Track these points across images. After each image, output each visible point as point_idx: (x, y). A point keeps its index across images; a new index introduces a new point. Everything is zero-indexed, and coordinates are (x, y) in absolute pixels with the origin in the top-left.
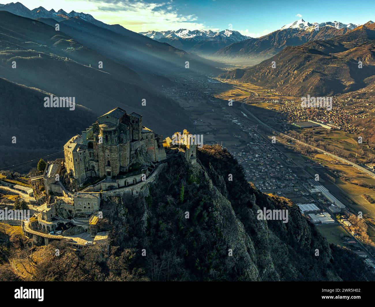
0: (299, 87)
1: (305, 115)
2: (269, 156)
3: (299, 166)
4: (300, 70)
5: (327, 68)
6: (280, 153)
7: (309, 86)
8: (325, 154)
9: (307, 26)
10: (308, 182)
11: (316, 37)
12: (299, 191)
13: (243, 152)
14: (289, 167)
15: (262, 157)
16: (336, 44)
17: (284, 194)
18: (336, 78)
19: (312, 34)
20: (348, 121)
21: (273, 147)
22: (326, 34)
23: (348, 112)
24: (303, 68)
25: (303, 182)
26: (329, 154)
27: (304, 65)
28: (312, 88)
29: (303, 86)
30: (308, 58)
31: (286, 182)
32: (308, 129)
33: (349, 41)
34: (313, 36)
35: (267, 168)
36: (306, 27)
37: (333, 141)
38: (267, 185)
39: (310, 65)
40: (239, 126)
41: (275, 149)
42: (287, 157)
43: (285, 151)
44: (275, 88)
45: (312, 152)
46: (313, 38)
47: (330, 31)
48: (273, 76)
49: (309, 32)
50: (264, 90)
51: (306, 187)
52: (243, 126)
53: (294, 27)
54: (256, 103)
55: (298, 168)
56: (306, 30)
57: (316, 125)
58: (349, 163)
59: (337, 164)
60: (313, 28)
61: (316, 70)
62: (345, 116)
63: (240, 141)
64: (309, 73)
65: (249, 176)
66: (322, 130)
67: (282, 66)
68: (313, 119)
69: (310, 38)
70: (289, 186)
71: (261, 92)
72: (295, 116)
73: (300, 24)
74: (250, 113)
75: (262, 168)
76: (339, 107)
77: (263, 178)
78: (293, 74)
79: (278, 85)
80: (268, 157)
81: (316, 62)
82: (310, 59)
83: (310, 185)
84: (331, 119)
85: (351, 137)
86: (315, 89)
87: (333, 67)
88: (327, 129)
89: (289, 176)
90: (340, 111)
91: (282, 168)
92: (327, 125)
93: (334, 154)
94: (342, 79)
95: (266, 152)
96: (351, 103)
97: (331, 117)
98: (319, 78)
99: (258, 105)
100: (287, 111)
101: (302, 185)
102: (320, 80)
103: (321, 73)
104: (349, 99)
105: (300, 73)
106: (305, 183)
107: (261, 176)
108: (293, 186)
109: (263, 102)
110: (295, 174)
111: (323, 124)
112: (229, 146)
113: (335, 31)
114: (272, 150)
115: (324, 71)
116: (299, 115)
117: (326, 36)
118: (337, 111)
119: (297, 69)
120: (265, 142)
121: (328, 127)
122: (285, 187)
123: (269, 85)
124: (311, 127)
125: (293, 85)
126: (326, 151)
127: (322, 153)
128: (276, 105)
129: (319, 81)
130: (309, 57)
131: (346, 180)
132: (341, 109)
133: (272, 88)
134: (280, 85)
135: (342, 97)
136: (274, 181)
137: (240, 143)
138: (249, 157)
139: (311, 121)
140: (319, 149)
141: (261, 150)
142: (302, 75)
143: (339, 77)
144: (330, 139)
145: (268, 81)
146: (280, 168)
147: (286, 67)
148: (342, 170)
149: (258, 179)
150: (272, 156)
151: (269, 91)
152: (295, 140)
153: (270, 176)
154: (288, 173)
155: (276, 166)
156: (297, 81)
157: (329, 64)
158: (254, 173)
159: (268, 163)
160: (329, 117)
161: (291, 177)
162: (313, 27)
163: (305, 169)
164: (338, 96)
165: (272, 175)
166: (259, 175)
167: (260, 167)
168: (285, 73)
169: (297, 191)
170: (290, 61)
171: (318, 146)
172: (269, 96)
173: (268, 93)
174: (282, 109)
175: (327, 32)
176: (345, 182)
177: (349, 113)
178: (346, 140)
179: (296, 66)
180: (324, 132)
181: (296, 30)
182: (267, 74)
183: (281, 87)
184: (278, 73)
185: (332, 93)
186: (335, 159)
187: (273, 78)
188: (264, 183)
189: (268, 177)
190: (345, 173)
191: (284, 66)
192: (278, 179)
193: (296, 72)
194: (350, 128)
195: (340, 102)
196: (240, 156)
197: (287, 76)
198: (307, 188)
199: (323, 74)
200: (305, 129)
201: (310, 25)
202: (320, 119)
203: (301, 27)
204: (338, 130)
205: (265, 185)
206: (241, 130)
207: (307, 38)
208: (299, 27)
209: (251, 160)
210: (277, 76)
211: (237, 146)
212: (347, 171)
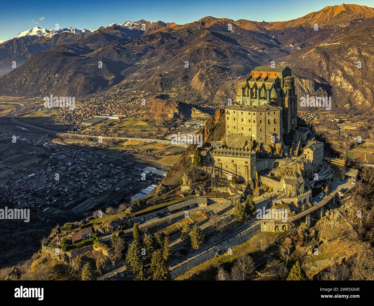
0: (67, 89)
1: (88, 113)
2: (82, 159)
3: (116, 158)
4: (61, 72)
5: (87, 67)
6: (91, 154)
7: (76, 87)
8: (130, 140)
9: (46, 32)
10: (134, 169)
11: (57, 42)
12: (133, 179)
13: (51, 166)
14: (109, 163)
15: (76, 163)
16: (82, 46)
17: (123, 187)
18: (98, 75)
19: (53, 40)
20: (128, 109)
21: (79, 150)
22: (67, 38)
23: (122, 101)
24: (63, 70)
25: (131, 170)
26: (133, 139)
27: (62, 67)
28: (80, 88)
29: (70, 88)
30: (64, 61)
31: (116, 177)
32: (100, 124)
33: (92, 43)
34: (55, 42)
35: (88, 171)
36: (44, 33)
37: (128, 128)
38: (101, 187)
39: (69, 66)
40: (25, 141)
41: (83, 151)
42: (100, 155)
43: (94, 150)
44: (40, 95)
45: (119, 142)
46: (55, 43)
47: (69, 36)
48: (32, 83)
49: (50, 38)
50: (28, 100)
51: (135, 173)
52: (31, 140)
53: (32, 34)
54: (29, 113)
55: (118, 160)
56: (45, 36)
57: (104, 119)
58: (153, 140)
59: (145, 145)
60: (52, 35)
61: (77, 71)
62: (122, 105)
63: (39, 156)
64: (72, 75)
65: (77, 187)
66: (112, 122)
67: (39, 72)
68: (98, 115)
69: (52, 44)
70: (122, 179)
71: (26, 102)
72: (78, 116)
73: (38, 32)
74: (29, 125)
75: (83, 174)
76: (113, 99)
77: (93, 183)
78: (55, 78)
79: (41, 92)
80: (81, 161)
81: (75, 64)
82: (67, 61)
83: (138, 170)
84: (113, 111)
85: (139, 121)
86: (83, 87)
87: (92, 66)
88: (115, 120)
89: (115, 170)
90: (116, 102)
91: (103, 166)
92: (113, 116)
93: (138, 138)
94: (103, 75)
95: (75, 157)
96: (121, 94)
97: (112, 109)
98: (84, 77)
99: (32, 115)
100: (68, 113)
101: (131, 173)
102: (86, 78)
103: (83, 73)
104: (118, 90)
105: (62, 75)
106: (133, 170)
107: (88, 181)
108: (126, 177)
109: (36, 111)
110: (119, 166)
111: (109, 116)
112: (29, 166)
113: (74, 35)
114: (80, 154)
115: (85, 70)
116: (82, 114)
117: (67, 41)
118: (113, 102)
119: (57, 72)
120: (68, 149)
121: (115, 117)
122: (118, 181)
123: (31, 93)
124: (101, 122)
125: (60, 87)
126: (128, 137)
127: (127, 140)
128: (53, 111)
129: (85, 80)
130: (65, 59)
131: (161, 155)
132: (116, 100)
133: (36, 96)
134: (44, 91)
135: (111, 90)
136: (105, 180)
137: (40, 159)
138: (61, 168)
139: (97, 116)
140: (122, 138)
141: (69, 157)
142: (65, 77)
143: (100, 74)
144: (124, 127)
145: (28, 90)
146: (101, 166)
147: (44, 72)
148: (152, 148)
149: (87, 186)
150: (85, 159)
151: (34, 99)
152: (95, 137)
153: (97, 177)
154: (112, 167)
155: (96, 166)
156: (62, 83)
157: (87, 64)
158: (79, 181)
159: (87, 166)
160: (110, 109)
161: (116, 170)
162: (52, 33)
163: (124, 159)
164: (106, 90)
165: (99, 176)
166: (86, 181)
167: (81, 174)
168: (45, 79)
169: (132, 181)
170: (47, 65)
171: (119, 135)
172: (38, 104)
173: (34, 101)
174: (61, 113)
175: (67, 37)
176: (161, 157)
177: (124, 102)
178: (137, 124)
179: (54, 69)
180: (115, 123)
181: (34, 37)
182: (24, 82)
183: (45, 93)
184: (37, 80)
185: (100, 89)
186: (140, 142)
187: (33, 85)
188: (97, 186)
189: (96, 180)
190: (156, 150)
191: (42, 71)
192: (107, 177)
193: (57, 75)
194: (133, 114)
195: (111, 95)
196: (51, 172)
197: (48, 81)
198: (138, 174)
199: (85, 73)
200: (97, 125)
201: (48, 31)
202: (104, 113)
203: (39, 34)
204: (125, 118)
205: (99, 188)
206: (31, 145)
207: (49, 44)
208: (37, 34)
209: (66, 171)
210: (37, 82)
211: (39, 163)
212: (156, 147)
